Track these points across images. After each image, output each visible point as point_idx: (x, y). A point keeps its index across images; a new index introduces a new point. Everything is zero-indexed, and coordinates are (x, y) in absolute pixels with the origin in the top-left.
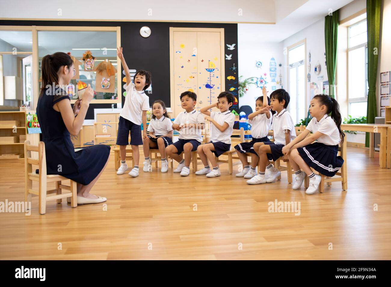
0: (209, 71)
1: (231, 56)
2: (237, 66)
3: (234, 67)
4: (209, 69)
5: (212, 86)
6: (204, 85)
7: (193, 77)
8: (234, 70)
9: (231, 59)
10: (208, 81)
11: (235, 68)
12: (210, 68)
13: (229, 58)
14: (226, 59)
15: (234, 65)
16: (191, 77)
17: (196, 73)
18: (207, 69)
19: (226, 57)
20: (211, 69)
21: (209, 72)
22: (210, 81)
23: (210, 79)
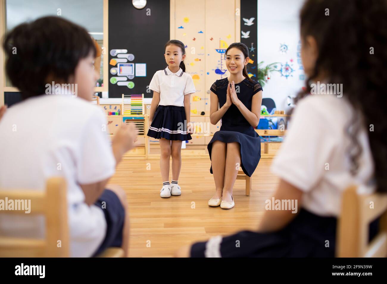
0: (220, 52)
1: (248, 33)
2: (256, 46)
3: (252, 48)
4: (220, 50)
5: (223, 71)
6: (213, 70)
7: (199, 59)
8: (252, 51)
9: (248, 37)
10: (219, 64)
11: (254, 49)
12: (221, 48)
13: (246, 35)
14: (243, 37)
15: (252, 45)
16: (196, 60)
17: (203, 55)
18: (217, 50)
19: (241, 35)
20: (223, 50)
21: (220, 54)
22: (222, 65)
23: (222, 62)
